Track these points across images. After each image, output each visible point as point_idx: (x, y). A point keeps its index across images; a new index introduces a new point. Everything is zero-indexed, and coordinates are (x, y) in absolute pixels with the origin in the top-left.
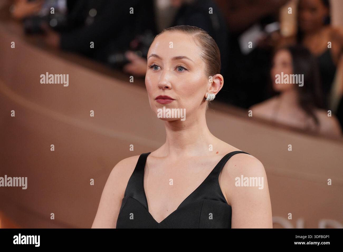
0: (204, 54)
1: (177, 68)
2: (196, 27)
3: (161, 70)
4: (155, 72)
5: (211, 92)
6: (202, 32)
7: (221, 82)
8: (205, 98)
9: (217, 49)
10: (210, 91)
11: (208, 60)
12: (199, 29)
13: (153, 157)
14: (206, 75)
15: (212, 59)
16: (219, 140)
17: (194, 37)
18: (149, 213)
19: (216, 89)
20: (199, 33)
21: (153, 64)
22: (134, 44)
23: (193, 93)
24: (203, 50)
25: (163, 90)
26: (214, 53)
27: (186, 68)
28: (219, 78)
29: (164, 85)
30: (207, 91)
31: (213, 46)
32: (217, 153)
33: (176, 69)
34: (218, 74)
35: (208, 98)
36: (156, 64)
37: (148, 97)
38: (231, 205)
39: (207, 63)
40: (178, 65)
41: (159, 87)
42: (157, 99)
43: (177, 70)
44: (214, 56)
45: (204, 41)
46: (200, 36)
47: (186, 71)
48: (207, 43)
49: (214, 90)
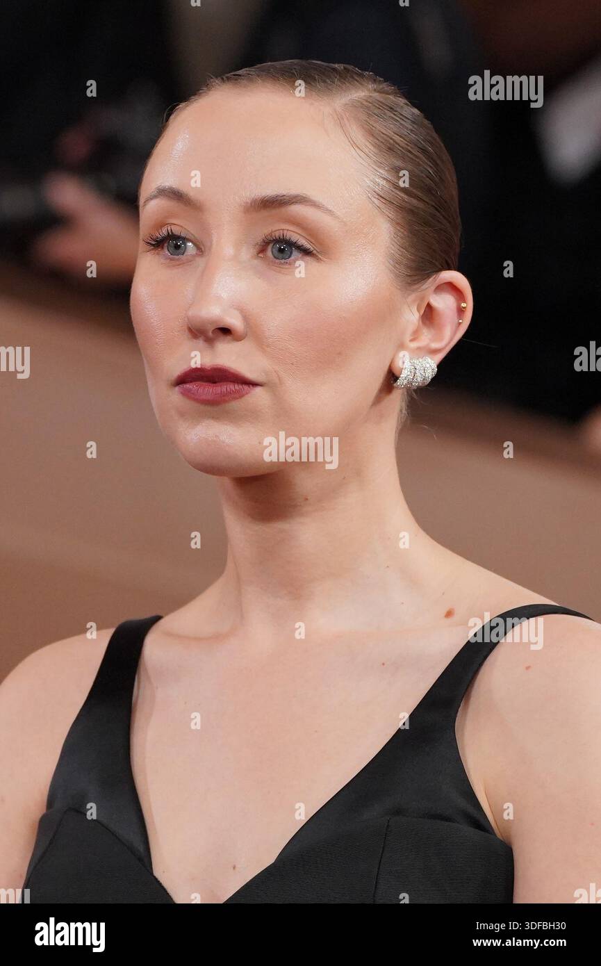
0: (384, 183)
1: (270, 248)
2: (350, 67)
3: (197, 255)
4: (174, 266)
5: (419, 349)
6: (375, 90)
7: (463, 305)
8: (392, 377)
9: (442, 161)
10: (414, 345)
11: (402, 208)
12: (362, 76)
13: (169, 634)
14: (397, 276)
15: (421, 205)
16: (458, 560)
17: (339, 109)
18: (156, 879)
19: (439, 337)
20: (362, 92)
21: (164, 232)
22: (76, 144)
23: (340, 353)
24: (380, 165)
25: (210, 341)
26: (428, 181)
27: (307, 245)
28: (452, 287)
29: (213, 322)
30: (401, 346)
31: (424, 151)
32: (449, 614)
33: (262, 250)
34: (449, 269)
35: (405, 376)
36: (176, 231)
37: (144, 375)
38: (510, 843)
39: (398, 224)
40: (271, 234)
41: (190, 330)
42: (182, 381)
43: (269, 253)
44: (429, 191)
45: (387, 128)
46: (369, 109)
47: (308, 258)
48: (397, 138)
49: (432, 340)
